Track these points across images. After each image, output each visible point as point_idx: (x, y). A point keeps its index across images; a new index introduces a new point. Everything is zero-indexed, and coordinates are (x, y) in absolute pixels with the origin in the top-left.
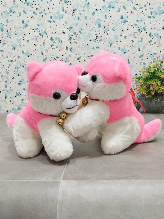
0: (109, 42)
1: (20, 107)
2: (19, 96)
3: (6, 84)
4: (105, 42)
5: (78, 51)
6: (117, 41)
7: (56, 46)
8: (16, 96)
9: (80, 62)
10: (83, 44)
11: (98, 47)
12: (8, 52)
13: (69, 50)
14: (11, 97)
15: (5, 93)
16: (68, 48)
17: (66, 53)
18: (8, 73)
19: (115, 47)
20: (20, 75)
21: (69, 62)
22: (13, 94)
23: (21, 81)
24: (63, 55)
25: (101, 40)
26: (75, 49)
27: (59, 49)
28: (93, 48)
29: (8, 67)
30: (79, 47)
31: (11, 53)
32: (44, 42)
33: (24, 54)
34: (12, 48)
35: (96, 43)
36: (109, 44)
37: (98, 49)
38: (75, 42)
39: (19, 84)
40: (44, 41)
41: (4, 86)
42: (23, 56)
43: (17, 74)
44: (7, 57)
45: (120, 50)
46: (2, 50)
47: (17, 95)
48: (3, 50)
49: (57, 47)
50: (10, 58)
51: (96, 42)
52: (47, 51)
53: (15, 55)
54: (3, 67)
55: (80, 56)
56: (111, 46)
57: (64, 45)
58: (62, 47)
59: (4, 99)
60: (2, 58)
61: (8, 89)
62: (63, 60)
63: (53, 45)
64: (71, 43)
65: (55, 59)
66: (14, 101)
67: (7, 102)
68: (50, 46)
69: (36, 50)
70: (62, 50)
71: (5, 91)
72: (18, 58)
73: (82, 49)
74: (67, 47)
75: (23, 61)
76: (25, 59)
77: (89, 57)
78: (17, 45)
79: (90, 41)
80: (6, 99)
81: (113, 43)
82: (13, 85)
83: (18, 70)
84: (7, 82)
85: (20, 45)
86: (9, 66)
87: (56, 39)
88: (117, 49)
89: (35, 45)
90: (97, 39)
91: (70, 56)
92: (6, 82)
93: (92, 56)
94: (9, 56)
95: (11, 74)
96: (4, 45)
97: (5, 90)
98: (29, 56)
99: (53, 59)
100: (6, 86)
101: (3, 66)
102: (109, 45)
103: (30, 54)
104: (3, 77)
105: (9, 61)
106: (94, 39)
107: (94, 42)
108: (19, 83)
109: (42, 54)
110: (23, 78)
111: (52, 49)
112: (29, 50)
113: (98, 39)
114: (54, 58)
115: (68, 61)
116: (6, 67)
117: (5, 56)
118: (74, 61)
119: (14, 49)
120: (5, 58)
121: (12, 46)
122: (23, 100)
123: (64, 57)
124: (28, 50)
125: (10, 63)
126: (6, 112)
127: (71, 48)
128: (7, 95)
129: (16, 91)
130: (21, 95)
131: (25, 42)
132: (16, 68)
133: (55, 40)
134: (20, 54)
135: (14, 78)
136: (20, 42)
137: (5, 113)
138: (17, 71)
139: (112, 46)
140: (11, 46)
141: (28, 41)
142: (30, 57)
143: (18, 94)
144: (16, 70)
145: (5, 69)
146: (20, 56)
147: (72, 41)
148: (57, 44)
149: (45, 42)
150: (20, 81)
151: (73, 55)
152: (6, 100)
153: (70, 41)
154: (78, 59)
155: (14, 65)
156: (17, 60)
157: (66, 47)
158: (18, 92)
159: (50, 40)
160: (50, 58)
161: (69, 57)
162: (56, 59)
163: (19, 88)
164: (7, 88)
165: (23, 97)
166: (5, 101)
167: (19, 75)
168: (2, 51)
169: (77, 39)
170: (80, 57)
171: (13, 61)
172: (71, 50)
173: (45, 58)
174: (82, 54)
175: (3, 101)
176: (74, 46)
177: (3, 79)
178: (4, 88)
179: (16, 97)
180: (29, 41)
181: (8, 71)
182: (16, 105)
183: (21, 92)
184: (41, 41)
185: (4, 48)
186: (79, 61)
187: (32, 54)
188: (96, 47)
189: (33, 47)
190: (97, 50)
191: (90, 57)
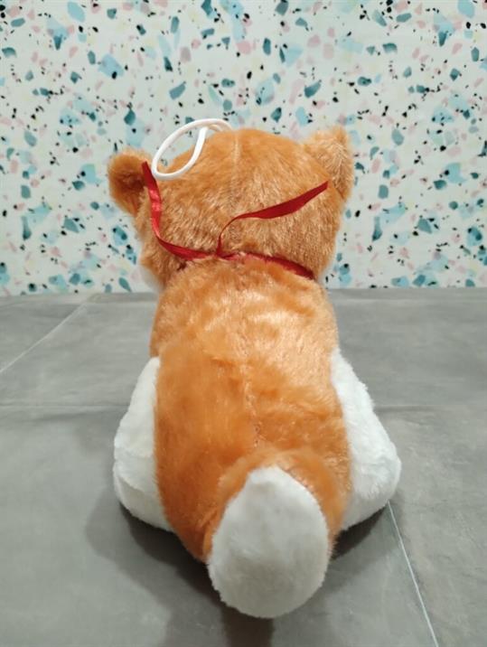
0: (436, 28)
1: (79, 272)
2: (77, 231)
3: (26, 182)
4: (422, 24)
5: (310, 61)
6: (468, 25)
7: (225, 35)
8: (65, 230)
9: (315, 103)
10: (331, 32)
11: (390, 46)
12: (35, 58)
13: (275, 52)
14: (45, 236)
15: (24, 219)
16: (272, 46)
17: (262, 68)
18: (32, 141)
19: (457, 48)
20: (80, 149)
21: (272, 103)
22: (52, 223)
23: (83, 174)
24: (249, 75)
25: (404, 18)
26: (299, 52)
27: (233, 47)
28: (371, 50)
29: (33, 117)
30: (315, 41)
31: (43, 62)
32: (176, 20)
33: (96, 66)
34: (49, 39)
35: (386, 29)
36: (437, 35)
37: (392, 54)
38: (301, 22)
39: (77, 185)
40: (175, 14)
41: (20, 190)
42: (92, 74)
43: (66, 144)
44: (30, 77)
45: (476, 59)
46: (11, 46)
47: (68, 228)
48: (14, 48)
49: (226, 40)
50: (41, 82)
51: (385, 24)
52: (186, 55)
53: (60, 70)
54: (14, 116)
55: (316, 80)
56: (442, 43)
57: (256, 33)
58: (249, 38)
59: (19, 241)
60: (11, 81)
61: (34, 202)
62: (250, 93)
63: (211, 32)
64: (282, 24)
65: (216, 90)
66: (56, 250)
67: (30, 253)
68: (200, 37)
69: (142, 49)
70: (248, 52)
71: (24, 212)
72: (71, 82)
73: (329, 52)
74: (267, 42)
75: (93, 94)
76: (99, 85)
77: (352, 84)
78: (70, 30)
79: (362, 17)
80: (27, 241)
81: (454, 30)
82: (51, 189)
83: (70, 130)
84: (31, 176)
85: (81, 29)
86: (37, 115)
87: (226, 8)
88: (466, 54)
89: (139, 27)
90: (389, 10)
91: (277, 78)
92: (25, 174)
93: (366, 81)
94: (36, 71)
95: (46, 143)
96: (17, 29)
97: (22, 205)
98: (114, 75)
99: (210, 90)
100: (26, 192)
101: (15, 110)
102: (437, 40)
103: (117, 65)
104: (13, 156)
105: (35, 92)
106: (376, 11)
107: (378, 24)
108: (76, 179)
109: (169, 68)
110: (90, 160)
111: (209, 47)
112: (114, 48)
113: (394, 13)
114: (216, 86)
115: (270, 99)
116: (23, 115)
117: (22, 74)
118: (292, 101)
119: (58, 46)
120: (23, 80)
121: (51, 32)
122: (91, 247)
123: (253, 84)
124: (111, 51)
125: (42, 99)
126: (26, 289)
127: (285, 46)
128: (31, 226)
129: (63, 212)
130: (82, 226)
131: (100, 18)
132: (66, 120)
133: (219, 11)
134: (79, 63)
135: (58, 160)
136: (82, 18)
137: (23, 293)
138: (69, 133)
139: (446, 41)
140: (44, 30)
141: (112, 13)
142: (118, 77)
143: (72, 224)
144: (65, 128)
145: (21, 122)
146: (79, 72)
147: (290, 18)
148: (228, 27)
149: (180, 16)
150: (78, 171)
151: (291, 73)
152: (27, 243)
153: (279, 18)
154: (309, 92)
155: (56, 107)
156: (68, 90)
157: (261, 43)
158: (71, 216)
159: (203, 12)
160: (197, 83)
161: (274, 83)
162: (220, 87)
163: (74, 202)
164: (29, 200)
165: (90, 234)
166: (22, 248)
167: (75, 150)
168: (9, 51)
169: (307, 10)
170: (318, 85)
171: (51, 93)
172: (282, 55)
173: (177, 83)
174: (324, 74)
175: (14, 250)
176: (296, 36)
177: (15, 165)
178: (19, 200)
179: (63, 233)
180: (115, 11)
181: (34, 134)
182: (64, 265)
183: (83, 216)
184: (163, 14)
185: (18, 39)
186: (312, 98)
187: (126, 68)
188: (385, 46)
189: (131, 38)
190: (387, 56)
191: (357, 86)
